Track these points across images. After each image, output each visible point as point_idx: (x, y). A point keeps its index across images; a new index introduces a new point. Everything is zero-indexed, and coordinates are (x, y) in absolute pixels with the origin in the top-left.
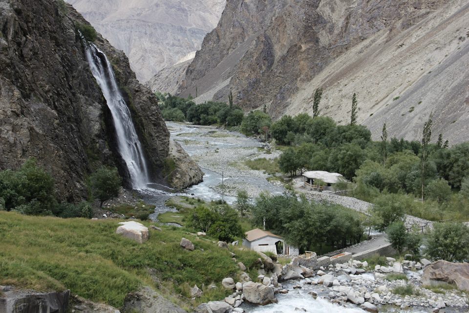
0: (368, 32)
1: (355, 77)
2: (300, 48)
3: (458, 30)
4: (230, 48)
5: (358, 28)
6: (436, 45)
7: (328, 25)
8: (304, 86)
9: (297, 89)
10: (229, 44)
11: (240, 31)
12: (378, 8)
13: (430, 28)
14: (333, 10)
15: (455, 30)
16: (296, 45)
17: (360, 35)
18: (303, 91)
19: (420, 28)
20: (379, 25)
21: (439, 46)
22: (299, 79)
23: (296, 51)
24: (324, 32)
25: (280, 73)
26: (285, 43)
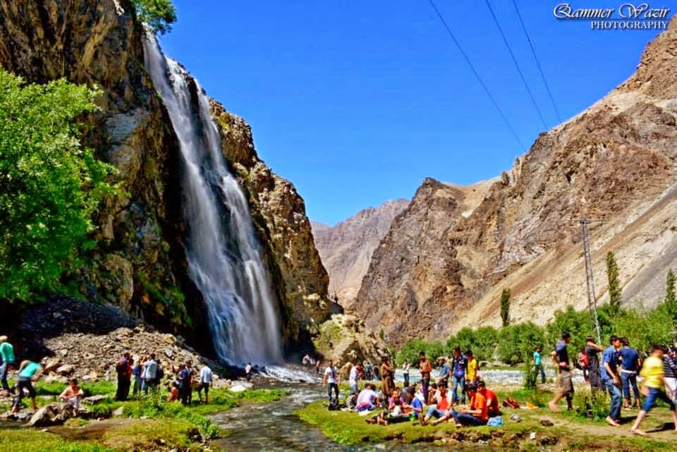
0: (526, 257)
1: (538, 288)
2: (445, 289)
3: (666, 221)
4: (366, 317)
5: (514, 254)
6: (645, 237)
7: (469, 271)
8: (463, 314)
9: (456, 318)
10: (365, 314)
11: (374, 303)
12: (533, 234)
13: (613, 234)
14: (471, 259)
15: (663, 220)
16: (441, 287)
17: (518, 260)
18: (464, 318)
19: (600, 236)
20: (538, 249)
21: (649, 238)
22: (456, 308)
23: (442, 293)
24: (465, 277)
25: (427, 314)
26: (427, 290)
